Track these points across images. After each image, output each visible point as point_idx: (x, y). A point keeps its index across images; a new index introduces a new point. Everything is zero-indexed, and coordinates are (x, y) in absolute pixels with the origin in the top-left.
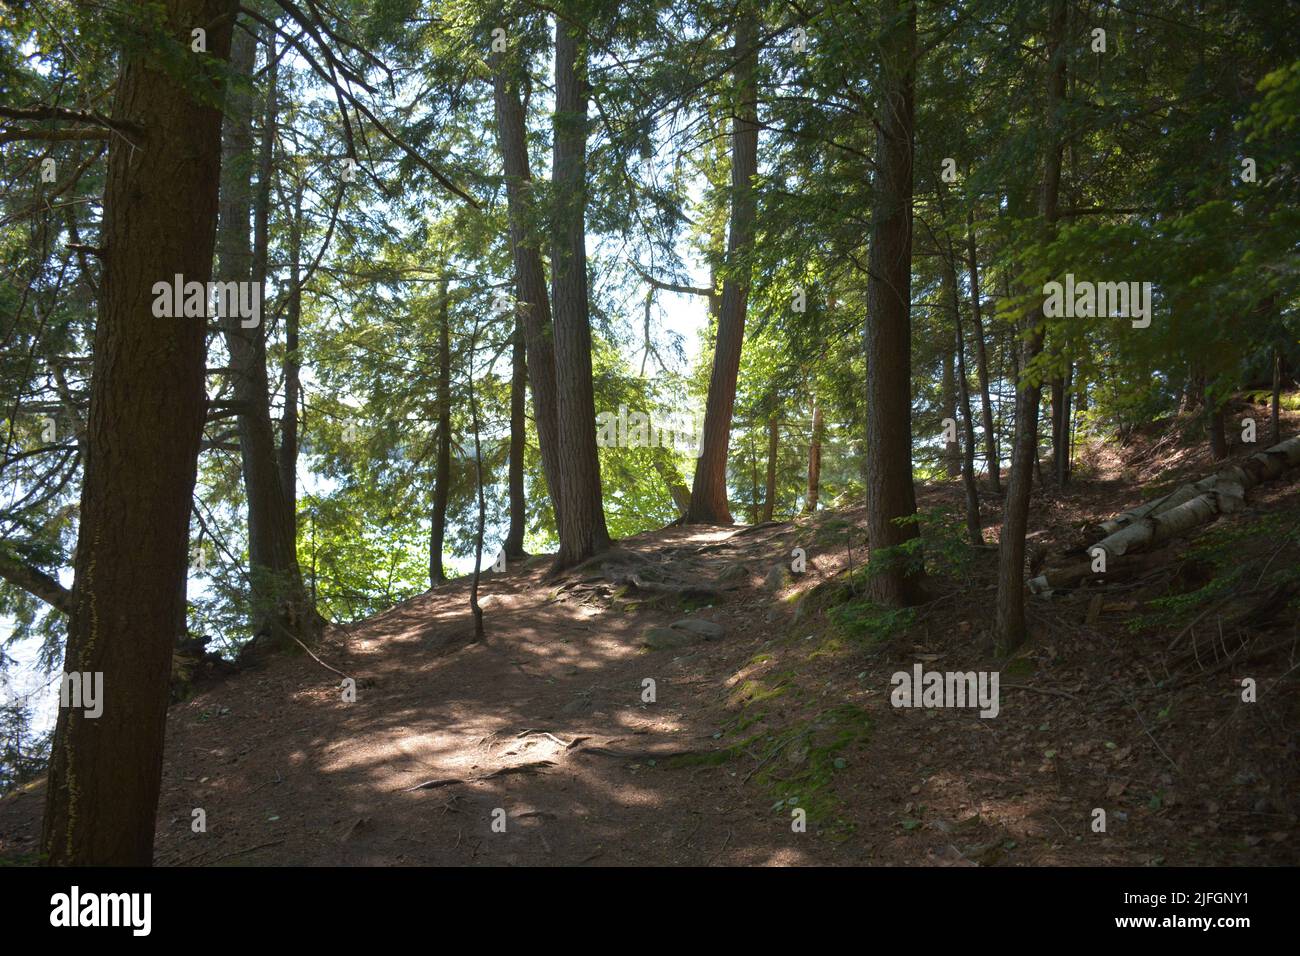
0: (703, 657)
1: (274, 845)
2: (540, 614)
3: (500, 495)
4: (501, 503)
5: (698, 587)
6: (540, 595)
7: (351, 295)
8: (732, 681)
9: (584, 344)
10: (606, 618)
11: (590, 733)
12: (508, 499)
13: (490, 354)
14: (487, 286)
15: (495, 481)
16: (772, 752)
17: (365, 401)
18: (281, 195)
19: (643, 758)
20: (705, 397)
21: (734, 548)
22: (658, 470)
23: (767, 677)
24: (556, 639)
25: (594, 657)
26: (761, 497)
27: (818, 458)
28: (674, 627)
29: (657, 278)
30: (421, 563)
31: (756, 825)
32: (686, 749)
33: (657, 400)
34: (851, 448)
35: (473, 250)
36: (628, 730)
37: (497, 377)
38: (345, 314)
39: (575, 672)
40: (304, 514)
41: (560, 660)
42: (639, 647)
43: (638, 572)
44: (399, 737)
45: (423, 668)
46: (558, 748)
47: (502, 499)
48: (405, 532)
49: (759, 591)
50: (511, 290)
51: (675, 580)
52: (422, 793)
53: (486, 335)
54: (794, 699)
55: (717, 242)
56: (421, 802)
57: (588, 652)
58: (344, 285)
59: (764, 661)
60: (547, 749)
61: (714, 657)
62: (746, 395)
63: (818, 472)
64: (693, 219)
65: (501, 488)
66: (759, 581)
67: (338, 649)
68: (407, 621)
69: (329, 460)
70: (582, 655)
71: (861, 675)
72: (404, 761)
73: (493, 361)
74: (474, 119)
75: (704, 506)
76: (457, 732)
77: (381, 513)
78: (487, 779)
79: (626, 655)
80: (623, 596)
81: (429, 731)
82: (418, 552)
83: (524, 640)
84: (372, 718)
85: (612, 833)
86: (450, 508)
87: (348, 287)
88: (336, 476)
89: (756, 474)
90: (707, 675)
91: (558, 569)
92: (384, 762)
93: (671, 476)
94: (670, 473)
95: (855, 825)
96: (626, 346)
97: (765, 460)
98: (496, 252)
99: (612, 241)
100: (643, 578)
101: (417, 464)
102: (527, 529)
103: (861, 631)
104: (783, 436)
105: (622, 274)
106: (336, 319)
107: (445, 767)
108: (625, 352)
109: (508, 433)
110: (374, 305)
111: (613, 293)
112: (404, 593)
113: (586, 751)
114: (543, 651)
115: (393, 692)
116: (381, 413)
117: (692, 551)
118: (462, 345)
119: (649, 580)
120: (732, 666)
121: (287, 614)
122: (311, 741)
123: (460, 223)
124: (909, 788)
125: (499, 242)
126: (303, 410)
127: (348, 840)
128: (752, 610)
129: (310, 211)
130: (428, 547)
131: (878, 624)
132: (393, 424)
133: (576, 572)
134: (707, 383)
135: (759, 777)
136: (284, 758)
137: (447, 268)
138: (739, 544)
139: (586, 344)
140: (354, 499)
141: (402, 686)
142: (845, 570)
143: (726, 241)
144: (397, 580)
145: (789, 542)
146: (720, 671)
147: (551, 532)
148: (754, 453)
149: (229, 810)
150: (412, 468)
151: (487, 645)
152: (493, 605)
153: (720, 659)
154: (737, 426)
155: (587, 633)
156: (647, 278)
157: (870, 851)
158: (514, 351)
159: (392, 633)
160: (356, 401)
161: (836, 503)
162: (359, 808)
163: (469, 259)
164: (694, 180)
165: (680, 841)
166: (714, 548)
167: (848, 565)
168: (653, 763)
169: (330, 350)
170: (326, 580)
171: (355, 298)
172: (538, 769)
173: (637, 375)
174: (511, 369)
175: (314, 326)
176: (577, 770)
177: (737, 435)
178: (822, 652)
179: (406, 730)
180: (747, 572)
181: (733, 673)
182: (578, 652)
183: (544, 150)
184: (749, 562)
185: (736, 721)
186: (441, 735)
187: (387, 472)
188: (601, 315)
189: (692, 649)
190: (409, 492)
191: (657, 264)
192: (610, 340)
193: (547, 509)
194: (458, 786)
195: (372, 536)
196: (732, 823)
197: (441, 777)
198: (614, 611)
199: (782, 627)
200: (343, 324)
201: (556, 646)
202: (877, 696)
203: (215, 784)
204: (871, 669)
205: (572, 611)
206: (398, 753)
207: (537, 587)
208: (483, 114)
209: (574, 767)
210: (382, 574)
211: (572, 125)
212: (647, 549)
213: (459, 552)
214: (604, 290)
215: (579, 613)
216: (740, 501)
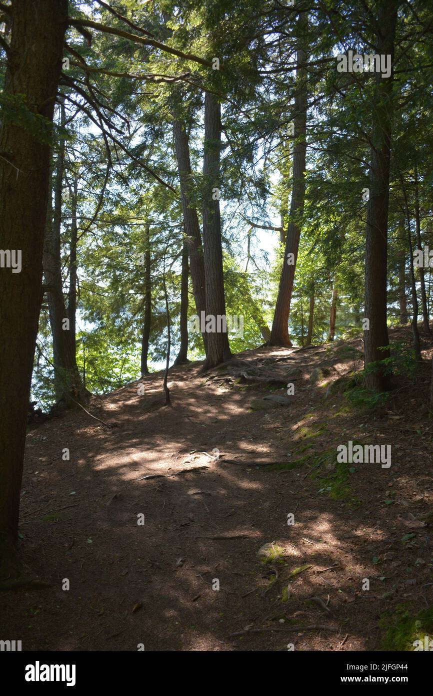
0: (280, 414)
1: (74, 506)
2: (197, 391)
3: (175, 331)
4: (176, 335)
5: (277, 379)
6: (197, 382)
7: (102, 231)
8: (295, 427)
9: (219, 257)
10: (232, 394)
11: (226, 452)
12: (179, 333)
13: (170, 261)
14: (169, 226)
15: (173, 324)
16: (317, 464)
17: (109, 284)
18: (67, 182)
19: (253, 465)
20: (278, 282)
21: (294, 359)
22: (254, 319)
23: (313, 425)
24: (206, 404)
25: (225, 414)
26: (306, 332)
27: (335, 313)
28: (265, 399)
29: (255, 222)
30: (136, 364)
31: (311, 500)
32: (274, 461)
33: (254, 284)
34: (351, 308)
35: (162, 209)
36: (244, 451)
37: (174, 272)
38: (99, 241)
39: (216, 421)
40: (79, 341)
41: (209, 415)
42: (247, 409)
43: (246, 371)
44: (132, 453)
45: (141, 418)
46: (210, 460)
47: (176, 333)
48: (128, 349)
49: (307, 381)
50: (181, 228)
51: (265, 375)
52: (145, 481)
53: (169, 251)
54: (327, 437)
55: (284, 204)
56: (145, 486)
57: (222, 411)
58: (98, 226)
59: (311, 417)
60: (204, 460)
61: (286, 414)
62: (298, 281)
63: (334, 321)
64: (272, 192)
65: (176, 328)
66: (307, 377)
67: (98, 408)
68: (131, 394)
69: (91, 314)
70: (219, 412)
71: (361, 425)
72: (134, 465)
73: (171, 265)
74: (163, 143)
75: (277, 338)
76: (160, 451)
77: (117, 340)
78: (176, 475)
79: (241, 413)
80: (238, 383)
81: (146, 450)
82: (135, 359)
83: (190, 404)
84: (117, 443)
85: (239, 503)
86: (151, 338)
87: (100, 227)
88: (95, 322)
89: (303, 321)
90: (282, 424)
91: (206, 368)
92: (125, 466)
93: (261, 322)
94: (260, 320)
95: (361, 502)
96: (238, 257)
97: (307, 314)
98: (173, 210)
99: (232, 204)
100: (249, 374)
101: (134, 315)
102: (189, 348)
103: (361, 403)
104: (317, 301)
105: (237, 221)
106: (95, 243)
107: (155, 469)
108: (238, 259)
109: (179, 300)
110: (113, 236)
111: (233, 230)
112: (128, 380)
113: (225, 461)
114: (200, 410)
115: (127, 430)
116: (116, 290)
117: (272, 360)
118: (156, 256)
119: (252, 375)
120: (295, 419)
121: (73, 391)
122: (87, 454)
123: (156, 195)
124: (388, 484)
125: (175, 204)
126: (78, 288)
127: (110, 505)
128: (304, 391)
129: (82, 189)
130: (140, 357)
131: (370, 400)
132: (122, 296)
133: (214, 371)
134: (279, 276)
135: (311, 476)
136: (75, 463)
137: (149, 218)
138: (296, 357)
139: (219, 256)
140: (104, 333)
141: (131, 427)
142: (351, 372)
143: (289, 203)
144: (124, 373)
145: (321, 356)
146: (288, 422)
147: (200, 349)
148: (302, 311)
149: (50, 488)
150: (132, 318)
151: (172, 407)
152: (174, 387)
153: (289, 416)
154: (294, 297)
155: (221, 402)
156: (249, 223)
157: (369, 515)
158: (183, 259)
159: (124, 400)
160: (104, 284)
161: (344, 337)
162: (115, 488)
163: (161, 213)
164: (273, 172)
165: (273, 508)
166: (284, 359)
167: (353, 369)
168: (258, 468)
169: (92, 259)
170: (90, 373)
171: (104, 233)
172: (201, 471)
173: (243, 271)
174: (181, 268)
175: (83, 247)
176: (220, 471)
177: (294, 301)
178: (340, 413)
179: (134, 450)
180: (301, 372)
181: (296, 423)
182: (217, 411)
183: (198, 157)
184: (301, 367)
185: (299, 448)
186: (152, 452)
187: (120, 319)
188: (227, 242)
189: (274, 410)
190: (130, 330)
191: (255, 215)
192: (231, 254)
193: (199, 338)
194: (162, 478)
195: (112, 351)
196: (299, 499)
197: (153, 473)
198: (235, 390)
199: (319, 400)
200: (98, 246)
201: (206, 408)
202: (370, 436)
203: (42, 475)
204: (365, 423)
205: (213, 390)
206: (131, 461)
207: (195, 377)
208: (167, 139)
209: (218, 469)
210: (117, 370)
211: (213, 146)
212: (250, 359)
213: (155, 359)
214: (228, 229)
215: (217, 391)
216: (295, 334)
